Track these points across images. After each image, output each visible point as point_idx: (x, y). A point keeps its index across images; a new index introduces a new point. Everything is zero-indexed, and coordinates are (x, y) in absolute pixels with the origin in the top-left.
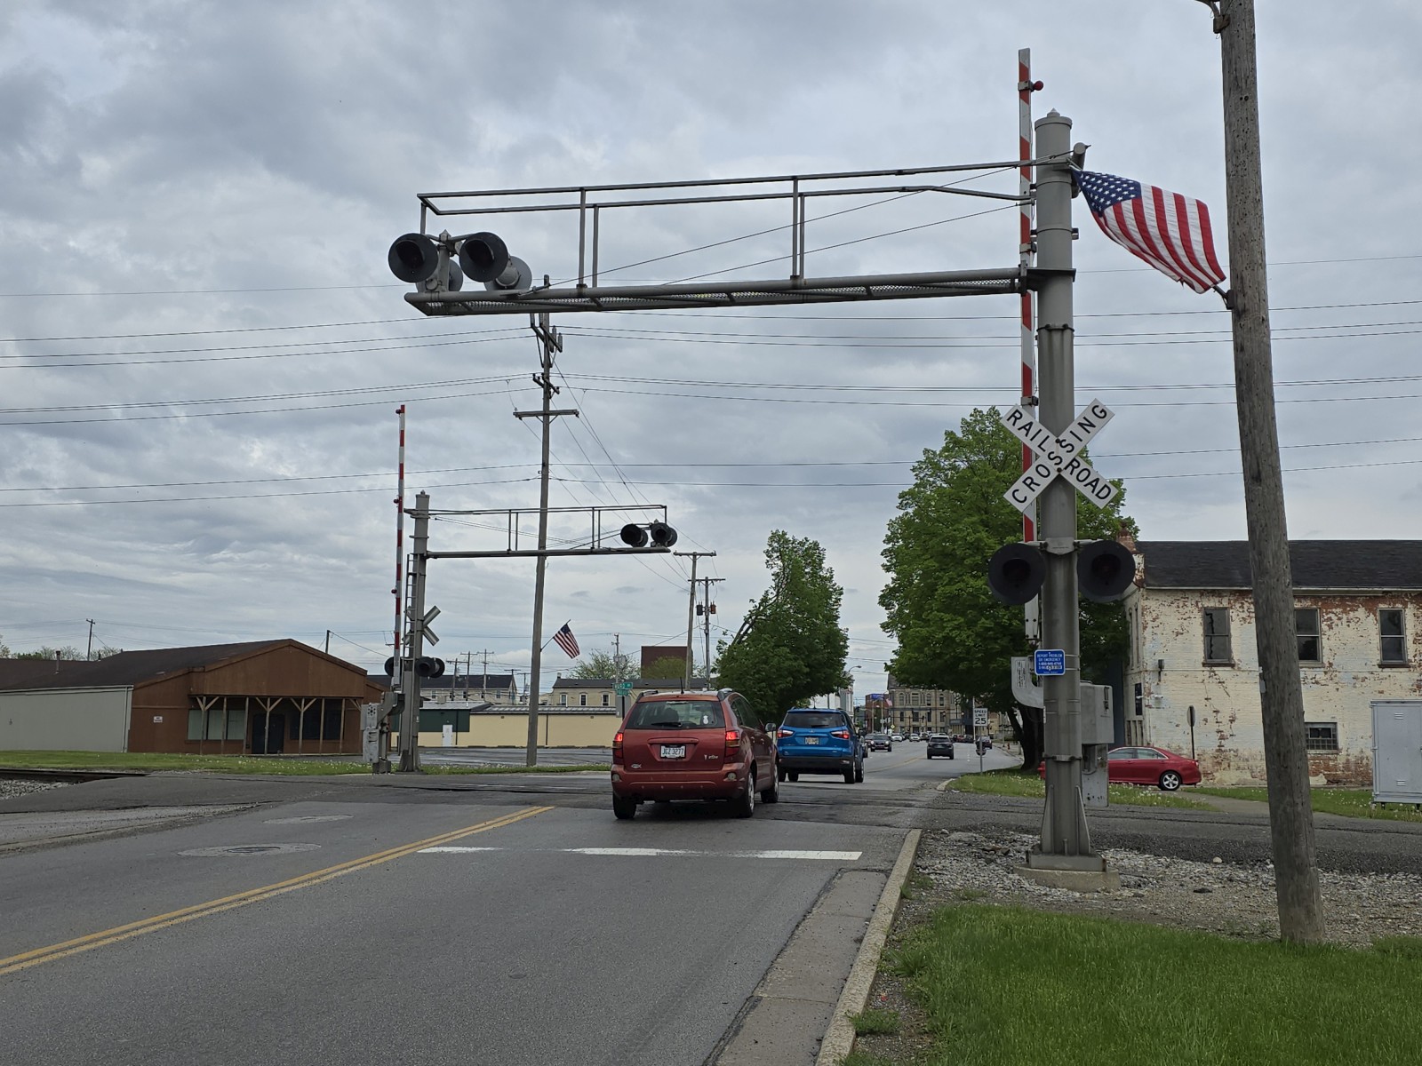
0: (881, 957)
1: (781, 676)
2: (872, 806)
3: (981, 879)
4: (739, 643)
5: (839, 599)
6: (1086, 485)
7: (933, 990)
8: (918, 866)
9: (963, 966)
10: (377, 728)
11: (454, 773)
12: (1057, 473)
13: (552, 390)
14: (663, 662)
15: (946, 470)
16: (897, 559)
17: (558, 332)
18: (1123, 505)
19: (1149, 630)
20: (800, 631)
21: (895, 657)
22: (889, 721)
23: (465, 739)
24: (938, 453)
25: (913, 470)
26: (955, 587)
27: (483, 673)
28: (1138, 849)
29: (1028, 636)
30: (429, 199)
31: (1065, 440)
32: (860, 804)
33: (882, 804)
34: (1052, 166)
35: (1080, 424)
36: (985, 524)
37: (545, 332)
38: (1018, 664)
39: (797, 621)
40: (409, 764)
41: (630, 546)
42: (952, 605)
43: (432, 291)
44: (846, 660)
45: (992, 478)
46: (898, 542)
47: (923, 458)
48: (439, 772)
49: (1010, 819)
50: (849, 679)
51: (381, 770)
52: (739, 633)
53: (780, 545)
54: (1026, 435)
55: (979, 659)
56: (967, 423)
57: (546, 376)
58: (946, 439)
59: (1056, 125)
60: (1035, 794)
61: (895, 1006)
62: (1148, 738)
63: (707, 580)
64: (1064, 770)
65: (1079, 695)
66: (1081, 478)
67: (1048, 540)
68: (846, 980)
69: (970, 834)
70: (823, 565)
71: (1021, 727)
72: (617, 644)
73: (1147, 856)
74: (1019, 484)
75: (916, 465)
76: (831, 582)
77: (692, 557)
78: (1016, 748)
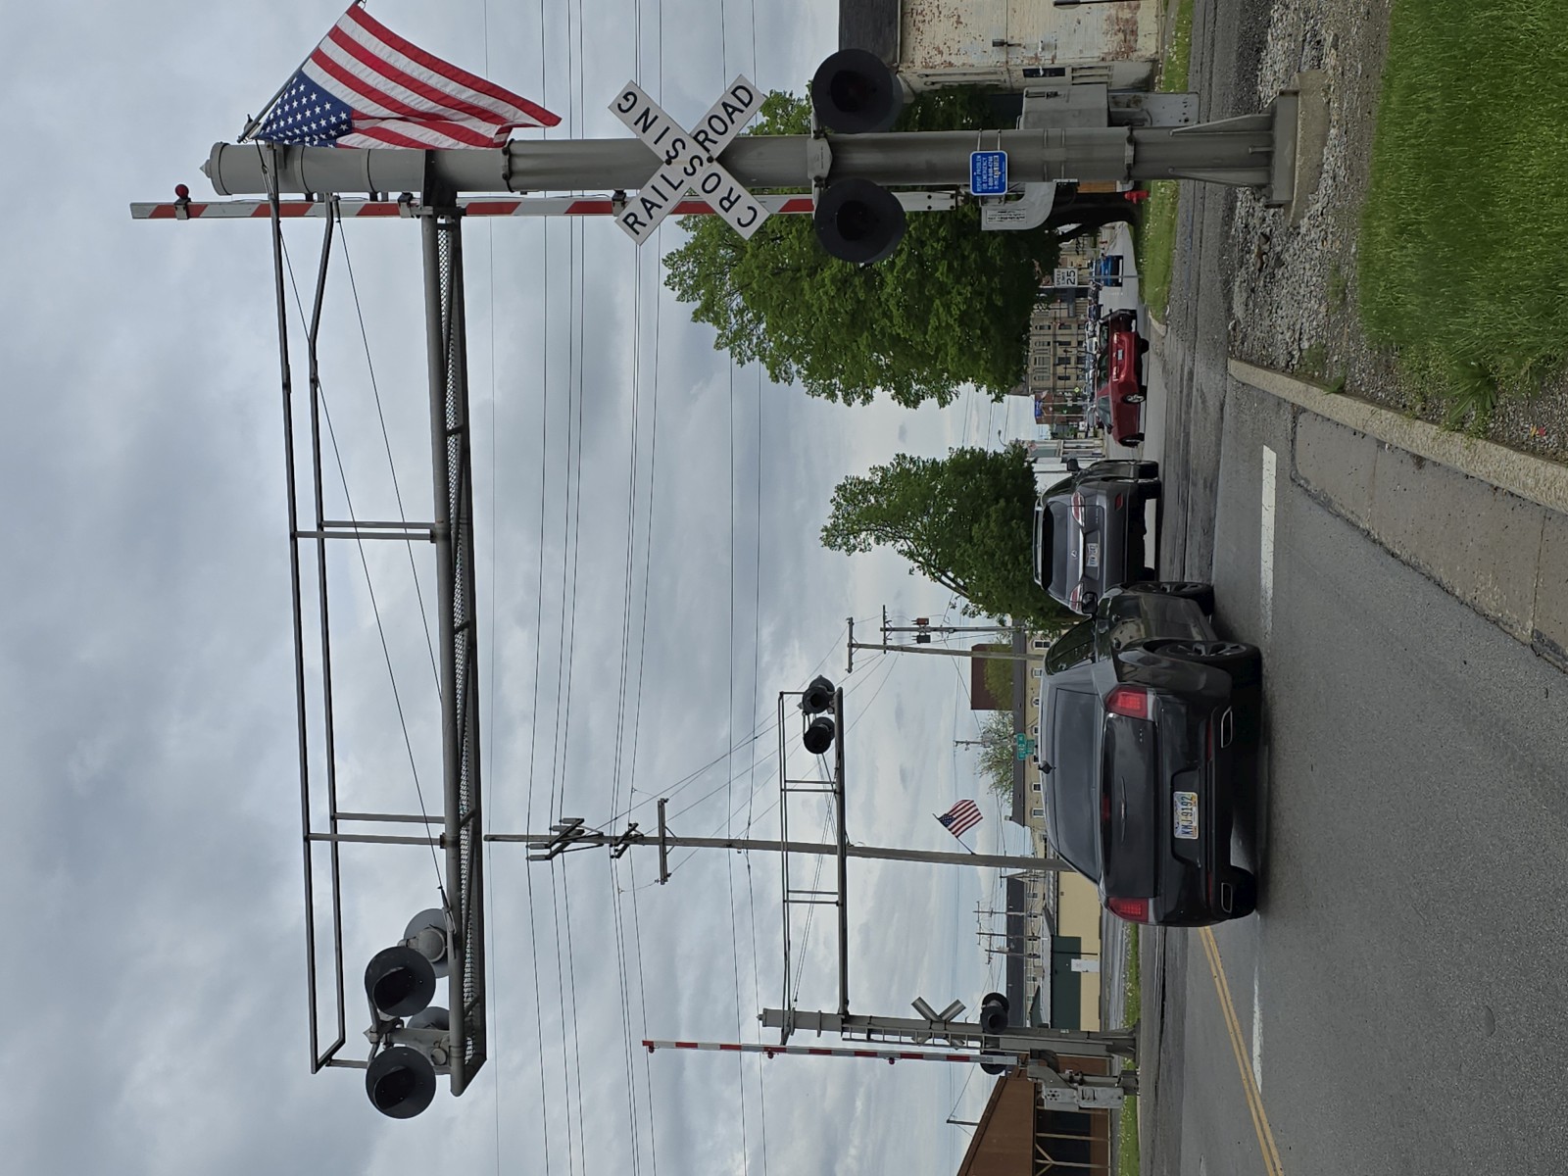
0: (1458, 431)
1: (1010, 536)
2: (1192, 428)
3: (1309, 273)
4: (966, 589)
5: (911, 459)
6: (733, 122)
7: (1531, 350)
8: (1287, 366)
9: (1483, 299)
10: (1076, 1089)
11: (1137, 978)
12: (715, 163)
13: (633, 833)
14: (992, 684)
15: (743, 322)
16: (857, 386)
17: (559, 824)
18: (791, 95)
19: (953, 59)
20: (951, 510)
21: (984, 388)
22: (1070, 394)
23: (1090, 943)
24: (720, 332)
25: (742, 363)
26: (895, 311)
27: (1005, 916)
28: (1259, 51)
29: (952, 207)
30: (319, 1057)
31: (668, 152)
32: (1187, 443)
33: (1188, 413)
34: (278, 171)
35: (645, 130)
36: (812, 273)
37: (557, 841)
38: (992, 219)
39: (938, 513)
40: (1125, 1045)
41: (833, 742)
42: (918, 317)
43: (448, 1056)
44: (991, 451)
45: (754, 263)
46: (835, 384)
47: (727, 351)
48: (1137, 999)
49: (1212, 233)
50: (1014, 446)
51: (1134, 1085)
52: (954, 589)
53: (839, 535)
54: (660, 207)
55: (989, 280)
56: (683, 295)
57: (614, 841)
58: (703, 321)
59: (221, 165)
60: (1172, 204)
61: (1556, 412)
62: (1095, 60)
63: (885, 630)
64: (1146, 153)
65: (1037, 132)
66: (721, 129)
67: (811, 176)
68: (1496, 489)
69: (1236, 289)
70: (867, 479)
71: (1078, 225)
72: (968, 743)
73: (1269, 38)
74: (730, 218)
75: (735, 360)
76: (888, 469)
77: (854, 649)
78: (1105, 233)
